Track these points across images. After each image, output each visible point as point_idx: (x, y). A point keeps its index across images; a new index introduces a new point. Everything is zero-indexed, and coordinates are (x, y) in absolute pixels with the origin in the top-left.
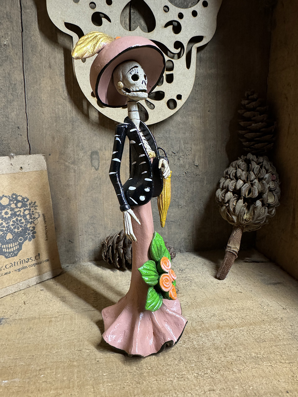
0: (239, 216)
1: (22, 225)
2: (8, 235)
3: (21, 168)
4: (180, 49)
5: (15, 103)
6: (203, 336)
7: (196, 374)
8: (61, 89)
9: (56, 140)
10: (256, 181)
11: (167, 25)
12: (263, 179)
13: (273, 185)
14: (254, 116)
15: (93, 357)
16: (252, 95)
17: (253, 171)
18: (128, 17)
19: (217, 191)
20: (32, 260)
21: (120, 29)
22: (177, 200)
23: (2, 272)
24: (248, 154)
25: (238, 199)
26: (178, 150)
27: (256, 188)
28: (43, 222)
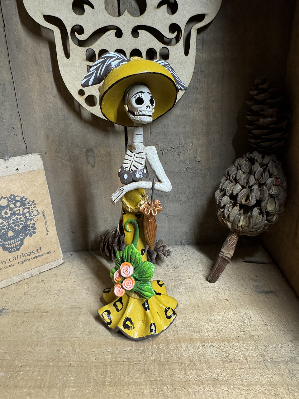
0: (234, 224)
1: (23, 223)
2: (9, 232)
3: (17, 169)
4: (176, 33)
5: (7, 104)
6: (172, 348)
7: (152, 390)
8: (50, 87)
9: (50, 139)
10: (256, 187)
11: (160, 5)
12: (264, 184)
13: (275, 191)
14: (263, 110)
15: (68, 359)
16: (262, 84)
17: (254, 175)
19: (216, 191)
20: (34, 253)
21: (105, 16)
22: (177, 196)
23: (6, 265)
24: (255, 152)
25: (234, 205)
26: (177, 146)
27: (254, 195)
28: (43, 218)
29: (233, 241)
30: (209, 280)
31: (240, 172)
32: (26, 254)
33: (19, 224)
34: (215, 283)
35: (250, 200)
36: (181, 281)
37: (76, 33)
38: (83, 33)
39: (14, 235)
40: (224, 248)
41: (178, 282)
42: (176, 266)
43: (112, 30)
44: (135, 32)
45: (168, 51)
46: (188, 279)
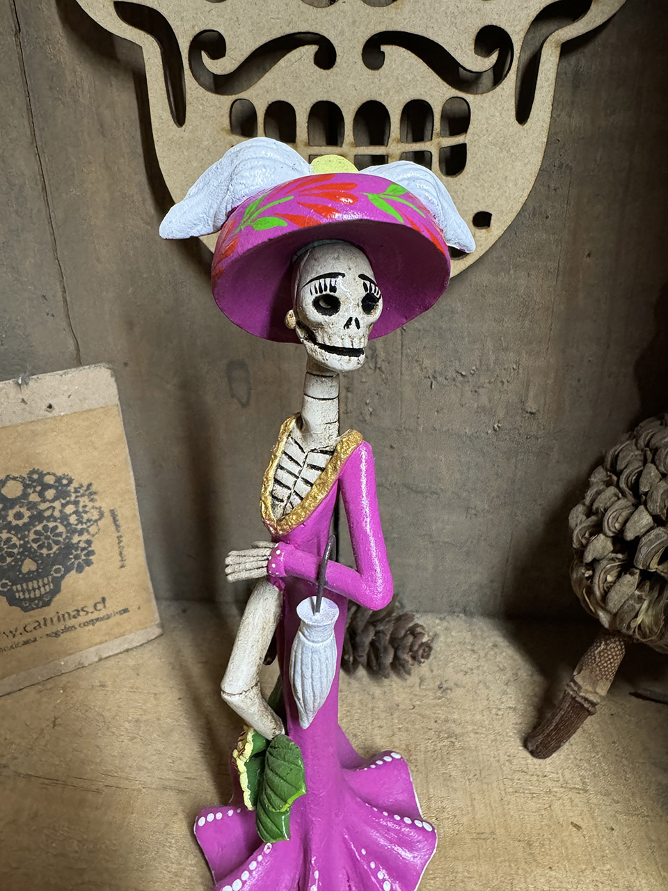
0: (618, 619)
1: (60, 539)
2: (25, 563)
3: (50, 407)
5: (29, 236)
8: (137, 197)
9: (137, 329)
19: (575, 509)
20: (87, 613)
21: (287, 4)
22: (465, 494)
23: (17, 639)
25: (626, 567)
26: (474, 368)
28: (113, 528)
29: (610, 659)
31: (652, 472)
32: (66, 615)
33: (51, 542)
34: (548, 760)
36: (453, 739)
37: (203, 52)
38: (223, 55)
39: (37, 570)
40: (582, 672)
41: (446, 742)
42: (445, 686)
43: (307, 46)
44: (373, 52)
45: (467, 108)
46: (472, 735)
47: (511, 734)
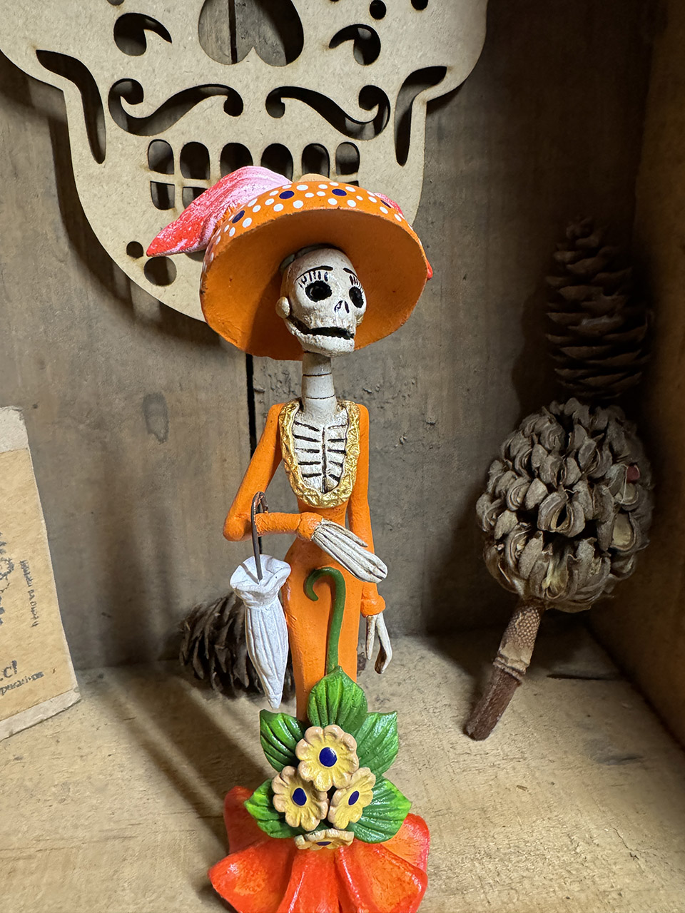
0: (531, 583)
4: (375, 110)
8: (50, 235)
9: (48, 368)
10: (582, 488)
11: (336, 41)
12: (602, 480)
13: (629, 497)
14: (588, 298)
16: (585, 235)
17: (576, 458)
18: (227, 19)
19: (481, 499)
21: (198, 61)
22: (380, 510)
24: (571, 399)
25: (531, 534)
26: (378, 385)
27: (580, 508)
28: (24, 582)
29: (528, 628)
30: (470, 732)
31: (540, 450)
34: (487, 740)
35: (572, 522)
37: (122, 98)
38: (142, 100)
40: (506, 645)
42: (381, 697)
43: (217, 97)
44: (275, 103)
45: (356, 153)
46: (415, 733)
47: (450, 726)
